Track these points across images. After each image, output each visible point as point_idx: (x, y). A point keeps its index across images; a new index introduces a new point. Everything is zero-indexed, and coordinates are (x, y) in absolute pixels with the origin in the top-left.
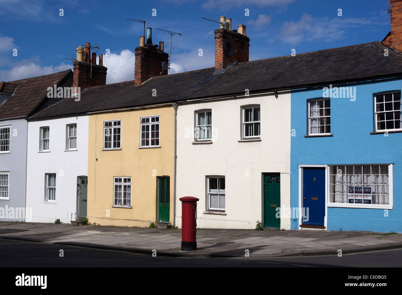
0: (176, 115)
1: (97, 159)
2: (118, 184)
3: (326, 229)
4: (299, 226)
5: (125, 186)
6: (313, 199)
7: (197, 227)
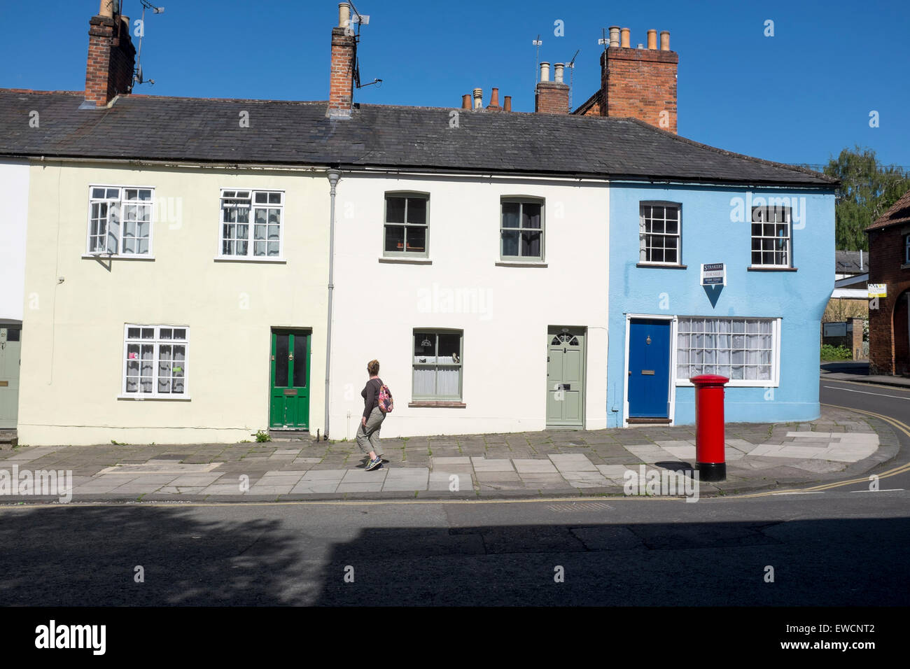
0: (333, 194)
1: (61, 279)
2: (141, 340)
3: (672, 424)
4: (624, 421)
5: (164, 349)
6: (645, 372)
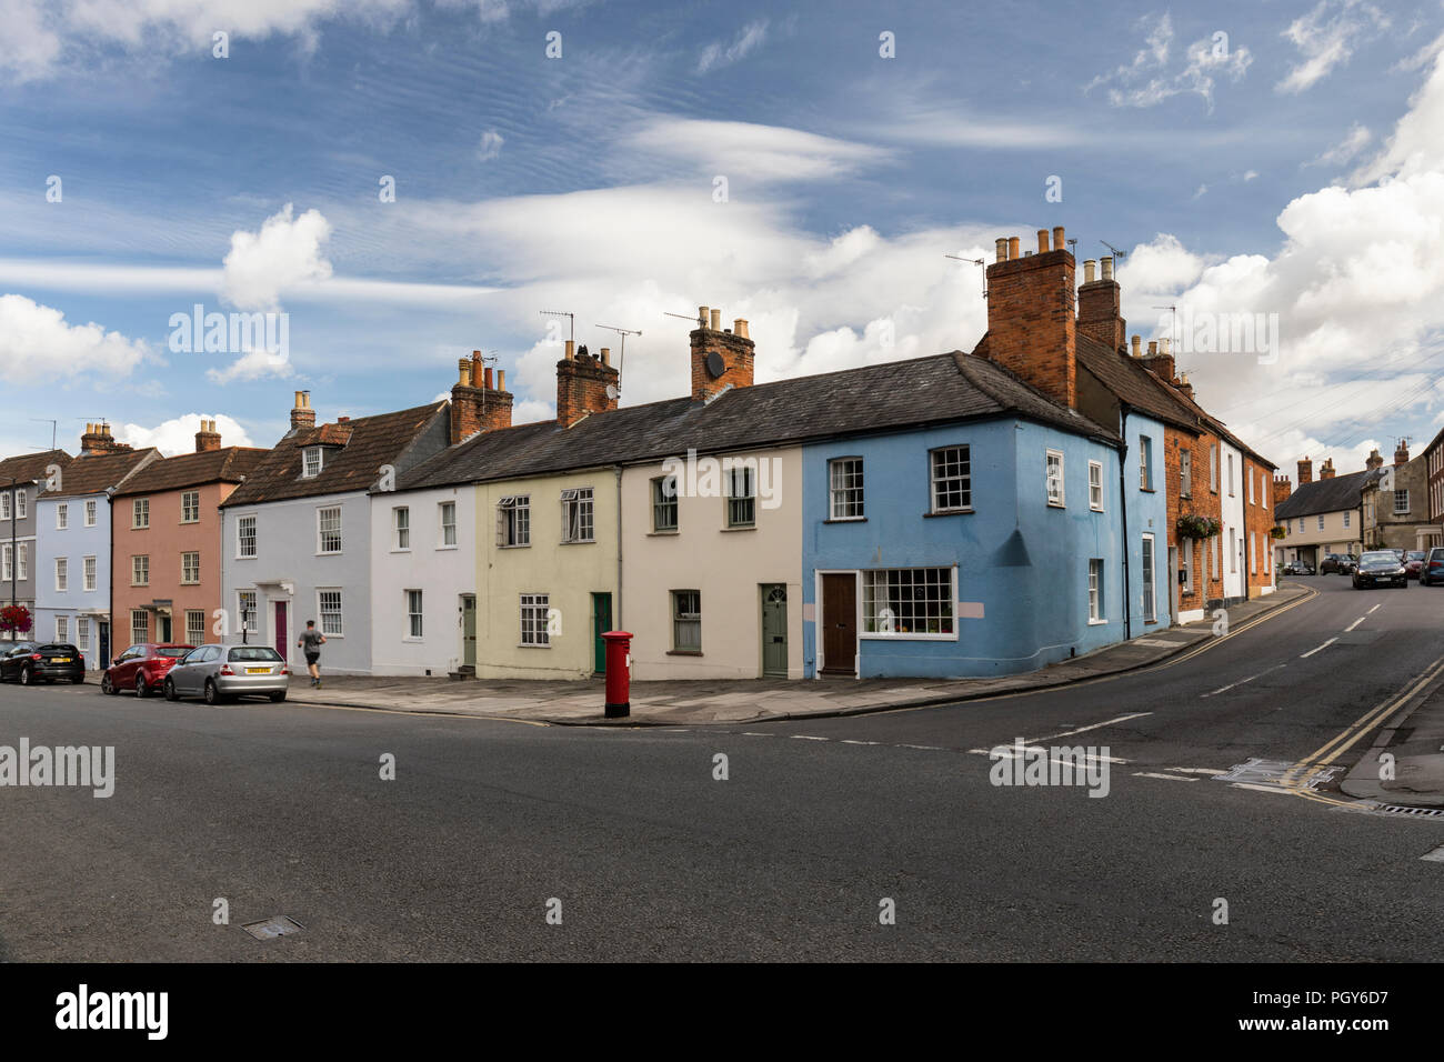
0: (619, 486)
1: (491, 566)
2: (527, 606)
3: (858, 676)
4: (817, 672)
5: (539, 611)
7: (631, 679)
